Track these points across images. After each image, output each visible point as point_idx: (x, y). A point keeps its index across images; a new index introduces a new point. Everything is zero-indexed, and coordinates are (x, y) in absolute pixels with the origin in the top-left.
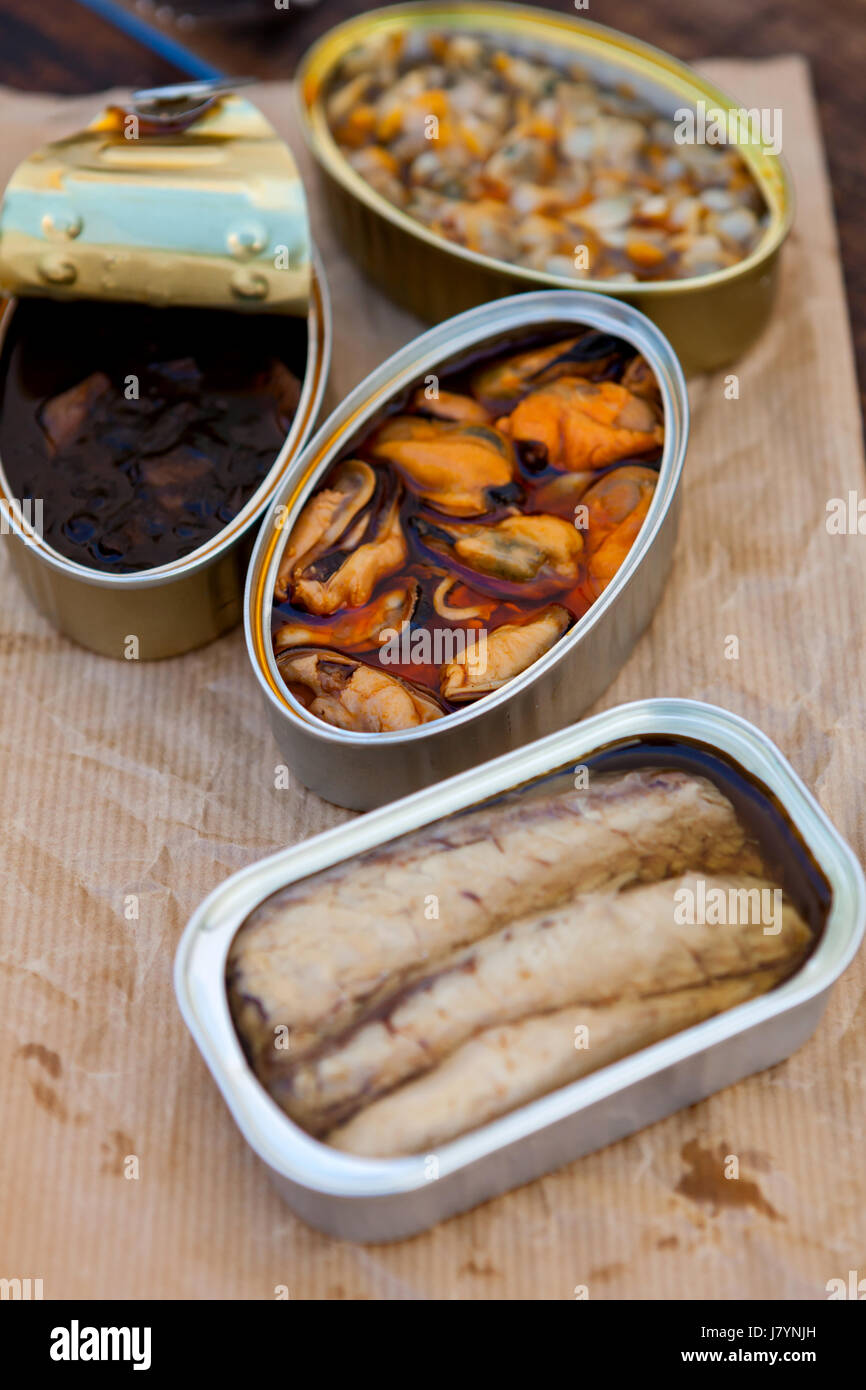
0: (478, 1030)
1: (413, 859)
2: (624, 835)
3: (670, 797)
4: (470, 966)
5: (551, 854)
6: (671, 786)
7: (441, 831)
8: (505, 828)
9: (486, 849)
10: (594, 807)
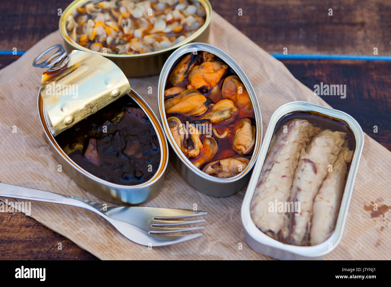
0: (314, 200)
1: (266, 178)
2: (295, 142)
3: (295, 128)
4: (299, 190)
5: (288, 156)
6: (294, 126)
7: (265, 169)
8: (275, 158)
9: (276, 165)
10: (286, 141)
